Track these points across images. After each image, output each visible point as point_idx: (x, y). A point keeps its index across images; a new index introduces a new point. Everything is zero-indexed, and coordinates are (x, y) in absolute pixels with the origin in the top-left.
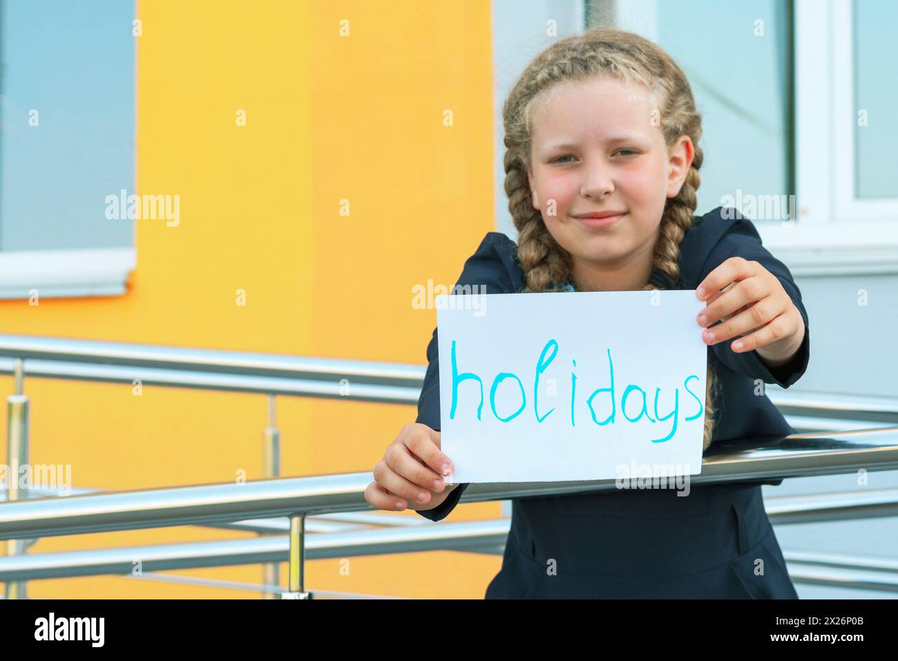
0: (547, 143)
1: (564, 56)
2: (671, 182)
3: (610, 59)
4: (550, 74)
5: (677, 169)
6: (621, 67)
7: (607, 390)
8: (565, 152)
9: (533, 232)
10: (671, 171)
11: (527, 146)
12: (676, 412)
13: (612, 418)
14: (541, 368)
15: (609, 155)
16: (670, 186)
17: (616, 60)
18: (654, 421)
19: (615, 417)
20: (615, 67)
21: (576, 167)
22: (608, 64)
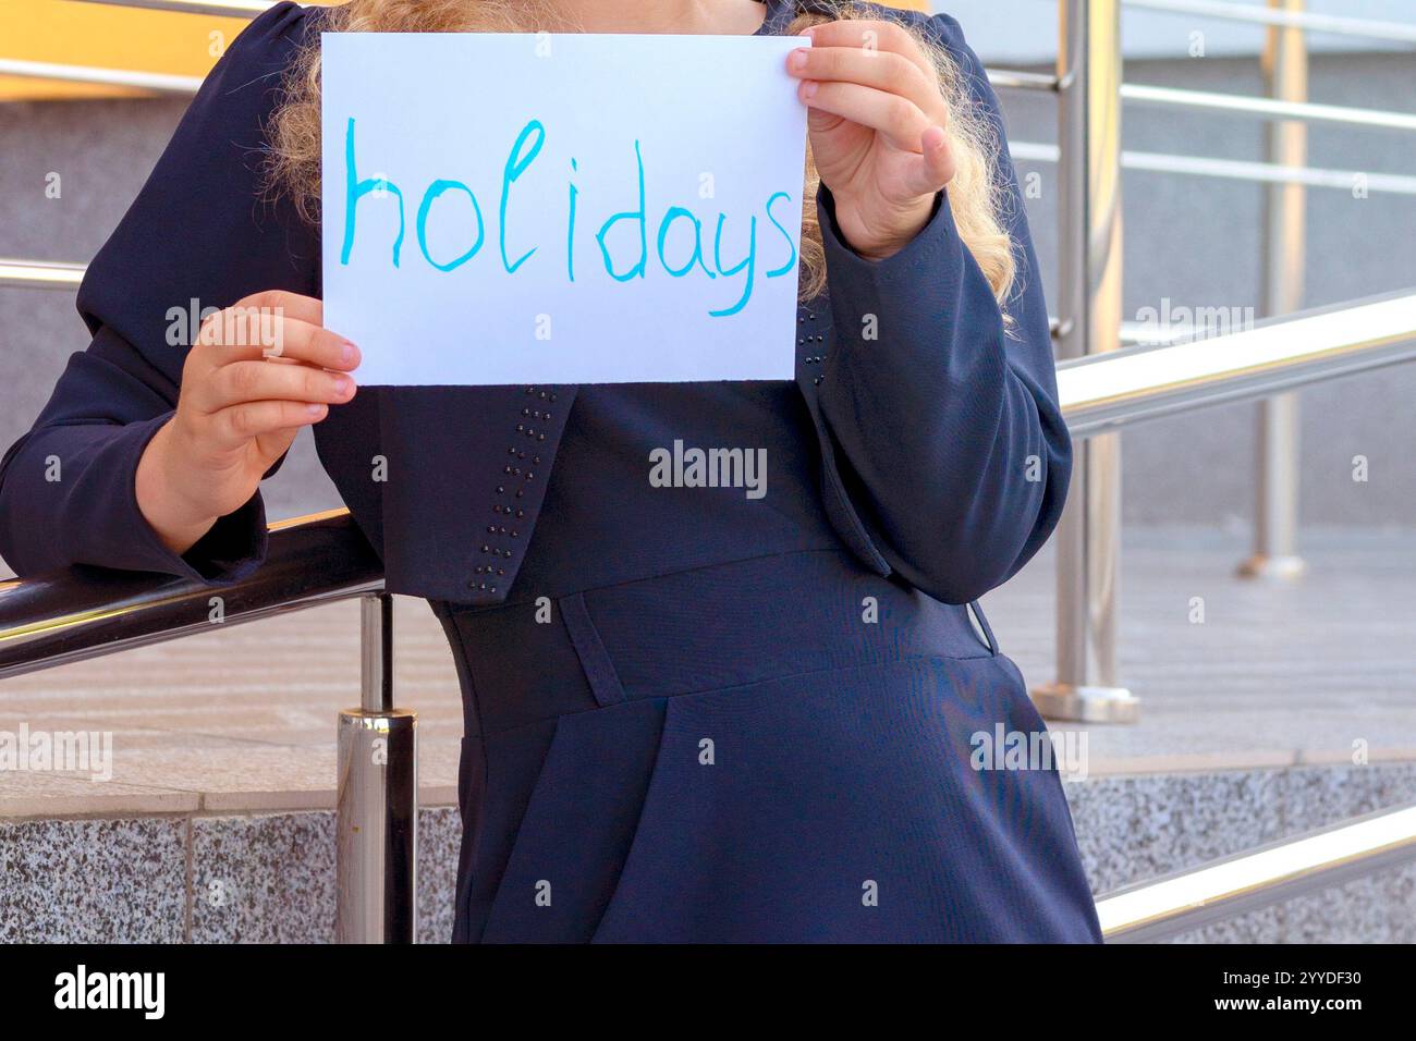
7: (631, 215)
12: (751, 260)
13: (640, 269)
14: (511, 174)
18: (713, 275)
19: (646, 267)
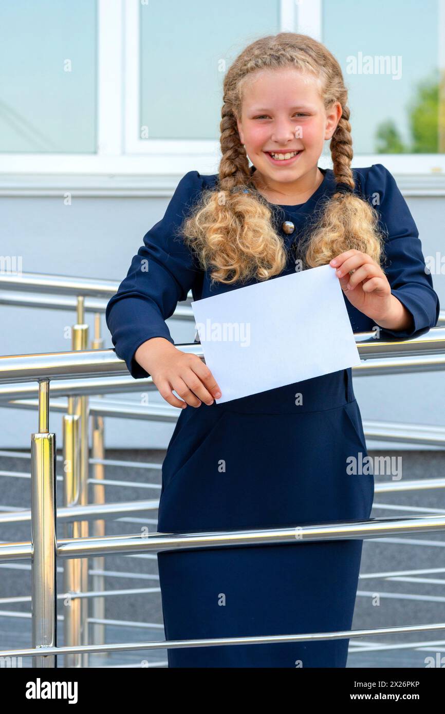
0: (252, 107)
1: (266, 54)
2: (327, 131)
3: (294, 57)
4: (256, 64)
5: (331, 122)
6: (301, 62)
8: (263, 113)
9: (230, 156)
10: (327, 124)
11: (239, 107)
15: (291, 116)
16: (327, 133)
17: (297, 57)
20: (297, 61)
21: (270, 122)
22: (292, 60)
